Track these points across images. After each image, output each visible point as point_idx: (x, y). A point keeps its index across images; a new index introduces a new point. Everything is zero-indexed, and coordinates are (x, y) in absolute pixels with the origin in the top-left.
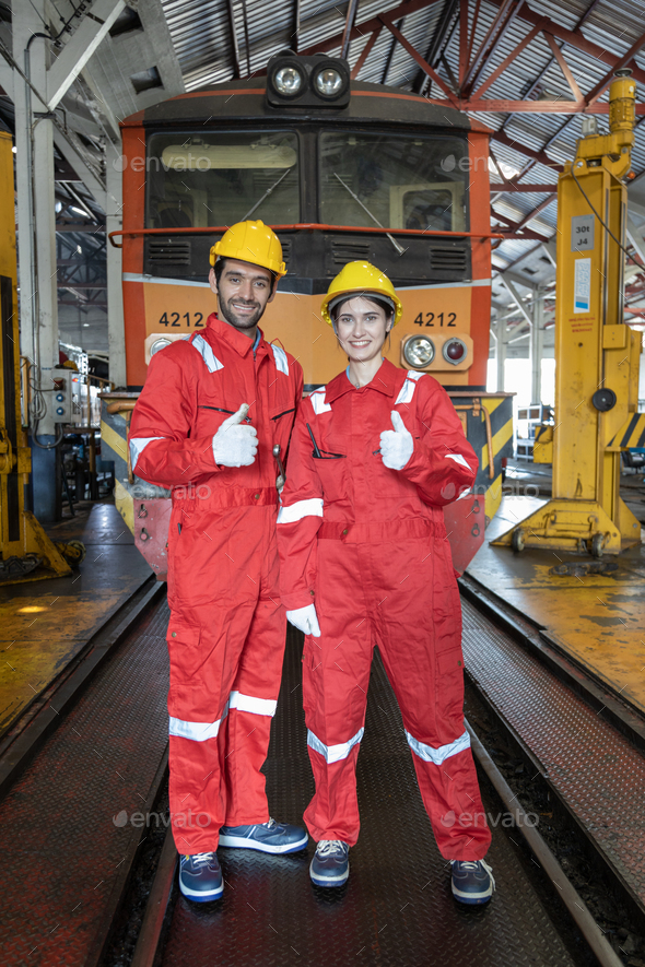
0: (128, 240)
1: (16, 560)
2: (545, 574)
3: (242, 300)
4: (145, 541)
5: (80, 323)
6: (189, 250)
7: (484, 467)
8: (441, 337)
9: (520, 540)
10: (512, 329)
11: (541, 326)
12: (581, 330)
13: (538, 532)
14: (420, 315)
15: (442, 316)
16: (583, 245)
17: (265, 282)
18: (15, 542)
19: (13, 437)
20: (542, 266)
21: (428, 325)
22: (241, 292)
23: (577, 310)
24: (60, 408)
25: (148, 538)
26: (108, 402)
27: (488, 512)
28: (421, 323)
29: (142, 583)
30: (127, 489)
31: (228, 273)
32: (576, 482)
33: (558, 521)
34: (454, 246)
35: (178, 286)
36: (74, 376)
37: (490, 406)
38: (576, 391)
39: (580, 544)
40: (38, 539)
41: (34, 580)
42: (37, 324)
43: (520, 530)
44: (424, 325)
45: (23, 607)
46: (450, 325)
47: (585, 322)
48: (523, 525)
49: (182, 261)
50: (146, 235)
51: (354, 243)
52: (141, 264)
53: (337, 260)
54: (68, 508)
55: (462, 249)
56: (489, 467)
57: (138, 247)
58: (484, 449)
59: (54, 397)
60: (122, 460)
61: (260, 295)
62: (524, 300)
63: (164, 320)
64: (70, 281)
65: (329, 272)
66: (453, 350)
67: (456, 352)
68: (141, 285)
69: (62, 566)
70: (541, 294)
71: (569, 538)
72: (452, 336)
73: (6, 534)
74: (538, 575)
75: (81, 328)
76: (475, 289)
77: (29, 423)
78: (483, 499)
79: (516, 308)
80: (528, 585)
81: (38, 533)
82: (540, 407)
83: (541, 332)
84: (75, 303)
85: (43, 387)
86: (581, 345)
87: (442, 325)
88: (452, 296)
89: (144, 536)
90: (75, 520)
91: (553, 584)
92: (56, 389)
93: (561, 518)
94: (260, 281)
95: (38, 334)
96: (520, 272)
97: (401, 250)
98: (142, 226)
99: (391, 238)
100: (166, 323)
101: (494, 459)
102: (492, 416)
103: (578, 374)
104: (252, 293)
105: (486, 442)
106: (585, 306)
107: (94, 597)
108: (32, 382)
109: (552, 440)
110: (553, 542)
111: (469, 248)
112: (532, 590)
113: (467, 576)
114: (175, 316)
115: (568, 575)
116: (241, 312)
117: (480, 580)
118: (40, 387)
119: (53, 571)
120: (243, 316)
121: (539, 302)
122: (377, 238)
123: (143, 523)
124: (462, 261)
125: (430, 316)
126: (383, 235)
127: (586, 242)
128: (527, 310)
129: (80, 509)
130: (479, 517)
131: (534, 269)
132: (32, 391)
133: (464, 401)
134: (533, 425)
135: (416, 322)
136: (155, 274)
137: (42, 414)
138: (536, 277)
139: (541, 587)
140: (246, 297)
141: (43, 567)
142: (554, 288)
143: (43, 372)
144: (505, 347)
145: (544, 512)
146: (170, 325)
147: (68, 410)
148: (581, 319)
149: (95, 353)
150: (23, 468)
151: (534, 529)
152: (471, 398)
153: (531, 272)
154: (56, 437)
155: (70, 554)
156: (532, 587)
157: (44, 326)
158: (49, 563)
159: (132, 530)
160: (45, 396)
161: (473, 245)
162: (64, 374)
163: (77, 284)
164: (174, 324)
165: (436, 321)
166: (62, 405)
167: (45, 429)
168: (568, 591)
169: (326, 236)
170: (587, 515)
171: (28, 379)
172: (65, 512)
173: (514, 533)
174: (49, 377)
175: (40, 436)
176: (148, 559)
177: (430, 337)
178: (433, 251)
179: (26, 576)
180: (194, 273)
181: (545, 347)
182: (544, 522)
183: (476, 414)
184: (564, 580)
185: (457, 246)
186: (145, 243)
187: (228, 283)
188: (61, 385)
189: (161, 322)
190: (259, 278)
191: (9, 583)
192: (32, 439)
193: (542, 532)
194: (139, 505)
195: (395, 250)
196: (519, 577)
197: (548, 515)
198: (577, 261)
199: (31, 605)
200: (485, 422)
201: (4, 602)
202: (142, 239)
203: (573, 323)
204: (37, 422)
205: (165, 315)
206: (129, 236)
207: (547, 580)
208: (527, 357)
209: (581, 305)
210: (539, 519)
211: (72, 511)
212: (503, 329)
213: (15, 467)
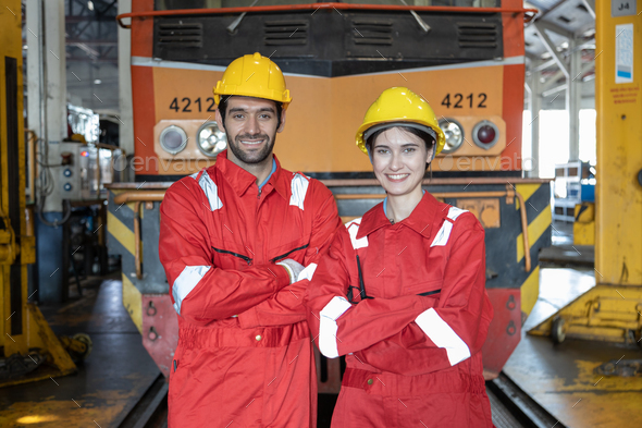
0: (137, 22)
1: (19, 358)
2: (589, 372)
3: (248, 135)
4: (153, 340)
5: (92, 80)
6: (201, 32)
7: (519, 258)
8: (470, 119)
9: (560, 330)
10: (547, 80)
11: (578, 75)
12: (624, 101)
13: (580, 321)
14: (448, 97)
15: (471, 97)
16: (625, 10)
17: (270, 113)
18: (18, 337)
19: (16, 224)
20: (580, 14)
21: (456, 106)
22: (246, 128)
23: (619, 80)
24: (68, 184)
25: (157, 336)
26: (115, 192)
27: (524, 308)
28: (448, 104)
29: (150, 383)
30: (134, 284)
31: (231, 111)
32: (621, 266)
33: (602, 308)
34: (484, 22)
35: (190, 70)
36: (82, 149)
37: (526, 192)
38: (620, 167)
39: (627, 335)
40: (42, 334)
41: (36, 379)
42: (45, 95)
43: (559, 319)
44: (452, 106)
45: (23, 416)
46: (480, 106)
47: (628, 92)
48: (563, 312)
49: (193, 44)
50: (156, 17)
51: (375, 22)
52: (150, 47)
53: (357, 41)
54: (75, 286)
55: (492, 25)
56: (524, 259)
57: (148, 29)
58: (519, 239)
59: (61, 172)
60: (129, 253)
61: (267, 127)
62: (559, 49)
63: (174, 106)
64: (82, 37)
65: (349, 53)
66: (484, 134)
67: (487, 136)
68: (149, 69)
69: (65, 363)
70: (577, 44)
71: (615, 327)
72: (482, 118)
73: (8, 327)
74: (581, 375)
75: (92, 85)
76: (507, 68)
77: (36, 199)
78: (519, 294)
79: (551, 58)
80: (570, 388)
81: (41, 327)
82: (578, 165)
83: (579, 85)
84: (88, 59)
85: (50, 162)
86: (623, 117)
87: (471, 106)
88: (483, 75)
89: (152, 336)
90: (82, 301)
91: (599, 387)
92: (63, 164)
93: (605, 305)
94: (264, 113)
95: (46, 106)
96: (555, 20)
97: (426, 28)
98: (152, 7)
99: (415, 14)
100: (177, 108)
101: (531, 250)
102: (527, 203)
103: (622, 148)
104: (257, 126)
105: (521, 230)
106: (627, 75)
107: (99, 403)
108: (39, 157)
109: (593, 218)
110: (597, 332)
111: (500, 24)
112: (576, 395)
113: (503, 375)
114: (186, 102)
115: (615, 375)
116: (250, 147)
117: (517, 381)
118: (46, 162)
119: (55, 368)
120: (252, 150)
121: (575, 52)
122: (401, 16)
123: (151, 321)
124: (493, 38)
125: (459, 98)
126: (407, 12)
127: (627, 6)
128: (563, 60)
129: (89, 287)
130: (515, 313)
131: (569, 17)
132: (39, 167)
133: (496, 187)
134: (572, 184)
135: (443, 104)
136: (165, 57)
137: (49, 190)
138: (573, 25)
139: (584, 391)
140: (252, 131)
141: (48, 365)
142: (593, 37)
143: (51, 146)
144: (539, 100)
145: (586, 299)
146: (180, 110)
147: (76, 186)
148: (623, 89)
149: (107, 112)
150: (28, 258)
151: (575, 318)
152: (504, 185)
153: (567, 20)
154: (64, 213)
155: (75, 349)
156: (576, 391)
157: (51, 98)
158: (52, 359)
159: (140, 329)
160: (52, 171)
161: (505, 20)
162: (73, 148)
163: (89, 40)
164: (185, 110)
165: (466, 102)
166: (70, 180)
167: (52, 205)
168: (616, 396)
169: (346, 15)
170: (634, 304)
171: (35, 154)
172: (72, 291)
173: (553, 322)
174: (56, 151)
175: (47, 213)
176: (156, 360)
177: (458, 118)
178: (461, 28)
179: (28, 375)
180: (206, 56)
181: (584, 97)
182: (586, 309)
183: (510, 201)
184: (611, 381)
185: (487, 22)
186: (155, 25)
187: (233, 120)
188: (68, 160)
189: (171, 107)
190: (263, 110)
191: (10, 383)
192: (38, 216)
193: (584, 321)
194: (147, 302)
195: (419, 28)
196: (561, 376)
197: (591, 302)
198: (618, 27)
199: (32, 413)
200: (520, 210)
201: (3, 408)
202: (151, 21)
203: (615, 93)
204: (43, 198)
205: (175, 100)
206: (137, 18)
207: (592, 381)
208: (564, 108)
209: (624, 74)
210: (581, 307)
211: (79, 289)
212: (537, 80)
213: (18, 257)
